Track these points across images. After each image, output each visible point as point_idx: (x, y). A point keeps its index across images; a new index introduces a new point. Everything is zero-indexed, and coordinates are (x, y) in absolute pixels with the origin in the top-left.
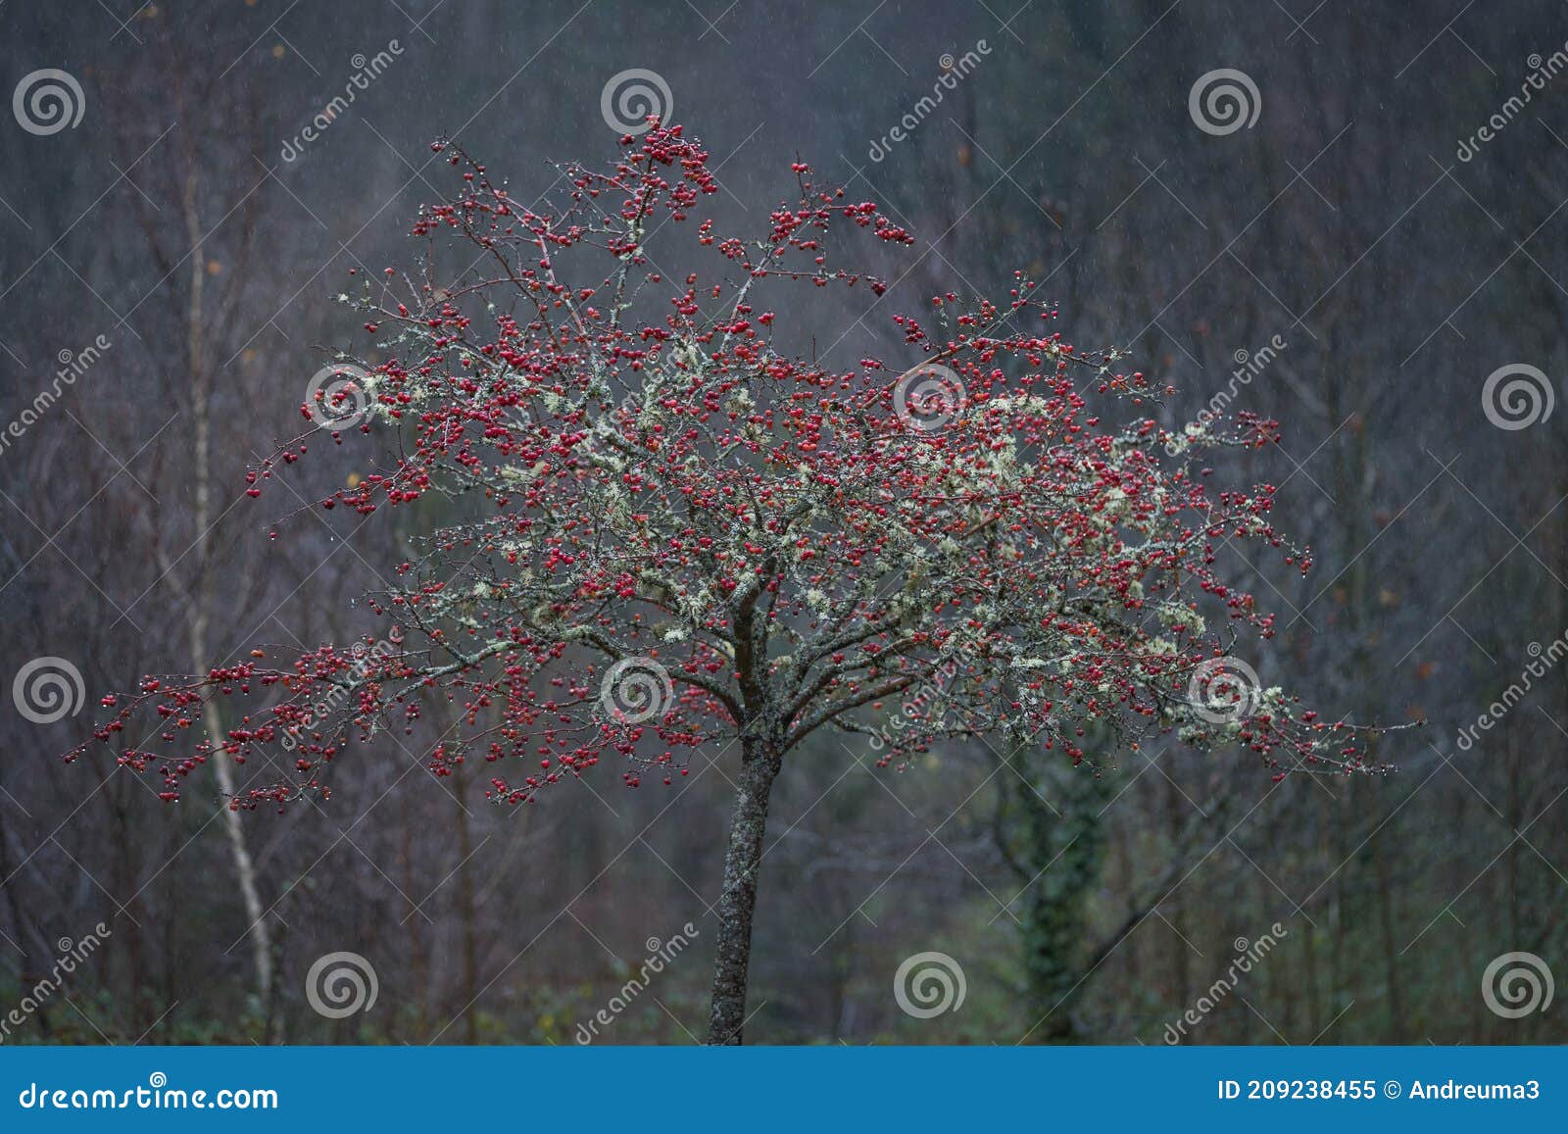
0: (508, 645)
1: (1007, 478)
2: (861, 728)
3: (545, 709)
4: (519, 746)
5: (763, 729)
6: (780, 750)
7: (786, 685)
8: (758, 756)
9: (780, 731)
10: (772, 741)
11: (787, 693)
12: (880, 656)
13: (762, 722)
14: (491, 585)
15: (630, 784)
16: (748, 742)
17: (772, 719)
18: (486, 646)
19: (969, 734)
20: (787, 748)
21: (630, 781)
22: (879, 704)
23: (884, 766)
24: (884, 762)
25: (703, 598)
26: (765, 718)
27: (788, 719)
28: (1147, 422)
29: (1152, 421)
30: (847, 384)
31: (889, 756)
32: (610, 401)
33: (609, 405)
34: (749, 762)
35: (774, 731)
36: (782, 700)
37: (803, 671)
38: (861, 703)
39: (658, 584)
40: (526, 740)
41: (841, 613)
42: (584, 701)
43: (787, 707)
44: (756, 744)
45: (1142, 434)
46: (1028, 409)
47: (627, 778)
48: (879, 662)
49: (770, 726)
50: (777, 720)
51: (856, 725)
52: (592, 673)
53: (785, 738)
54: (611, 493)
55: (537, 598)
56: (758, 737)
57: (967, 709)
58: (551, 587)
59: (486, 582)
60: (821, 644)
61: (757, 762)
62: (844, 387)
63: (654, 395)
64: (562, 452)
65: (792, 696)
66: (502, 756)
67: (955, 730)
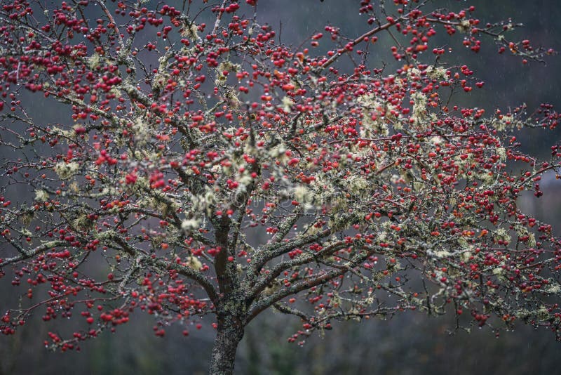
0: (56, 243)
1: (421, 122)
2: (292, 311)
3: (84, 286)
4: (68, 310)
5: (232, 307)
6: (243, 323)
7: (247, 278)
8: (228, 327)
9: (244, 309)
10: (238, 316)
11: (249, 283)
12: (320, 254)
13: (231, 303)
14: (48, 192)
15: (158, 335)
16: (221, 317)
17: (239, 300)
18: (40, 244)
19: (361, 316)
20: (248, 321)
21: (158, 332)
22: (294, 299)
23: (293, 341)
24: (293, 339)
25: (209, 198)
26: (234, 299)
27: (249, 301)
28: (479, 111)
29: (482, 110)
30: (316, 43)
31: (296, 335)
32: (134, 68)
33: (132, 70)
34: (222, 331)
35: (240, 309)
36: (245, 288)
37: (259, 268)
38: (298, 291)
39: (163, 200)
40: (73, 306)
41: (284, 230)
42: (113, 282)
43: (249, 293)
44: (228, 318)
45: (477, 118)
46: (434, 74)
47: (156, 330)
48: (319, 259)
49: (237, 305)
50: (242, 301)
51: (289, 309)
52: (119, 261)
53: (247, 314)
54: (138, 125)
55: (77, 212)
56: (229, 313)
57: (388, 290)
58: (91, 195)
59: (44, 189)
60: (272, 249)
61: (228, 331)
62: (314, 45)
63: (165, 63)
64: (104, 88)
65: (252, 285)
66: (54, 317)
67: (352, 314)
